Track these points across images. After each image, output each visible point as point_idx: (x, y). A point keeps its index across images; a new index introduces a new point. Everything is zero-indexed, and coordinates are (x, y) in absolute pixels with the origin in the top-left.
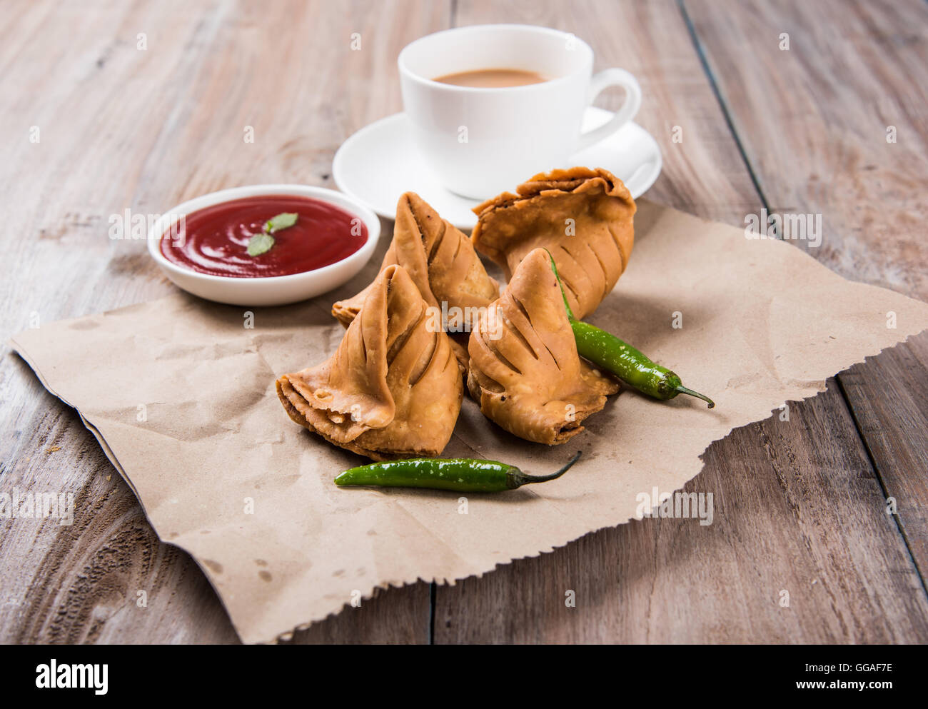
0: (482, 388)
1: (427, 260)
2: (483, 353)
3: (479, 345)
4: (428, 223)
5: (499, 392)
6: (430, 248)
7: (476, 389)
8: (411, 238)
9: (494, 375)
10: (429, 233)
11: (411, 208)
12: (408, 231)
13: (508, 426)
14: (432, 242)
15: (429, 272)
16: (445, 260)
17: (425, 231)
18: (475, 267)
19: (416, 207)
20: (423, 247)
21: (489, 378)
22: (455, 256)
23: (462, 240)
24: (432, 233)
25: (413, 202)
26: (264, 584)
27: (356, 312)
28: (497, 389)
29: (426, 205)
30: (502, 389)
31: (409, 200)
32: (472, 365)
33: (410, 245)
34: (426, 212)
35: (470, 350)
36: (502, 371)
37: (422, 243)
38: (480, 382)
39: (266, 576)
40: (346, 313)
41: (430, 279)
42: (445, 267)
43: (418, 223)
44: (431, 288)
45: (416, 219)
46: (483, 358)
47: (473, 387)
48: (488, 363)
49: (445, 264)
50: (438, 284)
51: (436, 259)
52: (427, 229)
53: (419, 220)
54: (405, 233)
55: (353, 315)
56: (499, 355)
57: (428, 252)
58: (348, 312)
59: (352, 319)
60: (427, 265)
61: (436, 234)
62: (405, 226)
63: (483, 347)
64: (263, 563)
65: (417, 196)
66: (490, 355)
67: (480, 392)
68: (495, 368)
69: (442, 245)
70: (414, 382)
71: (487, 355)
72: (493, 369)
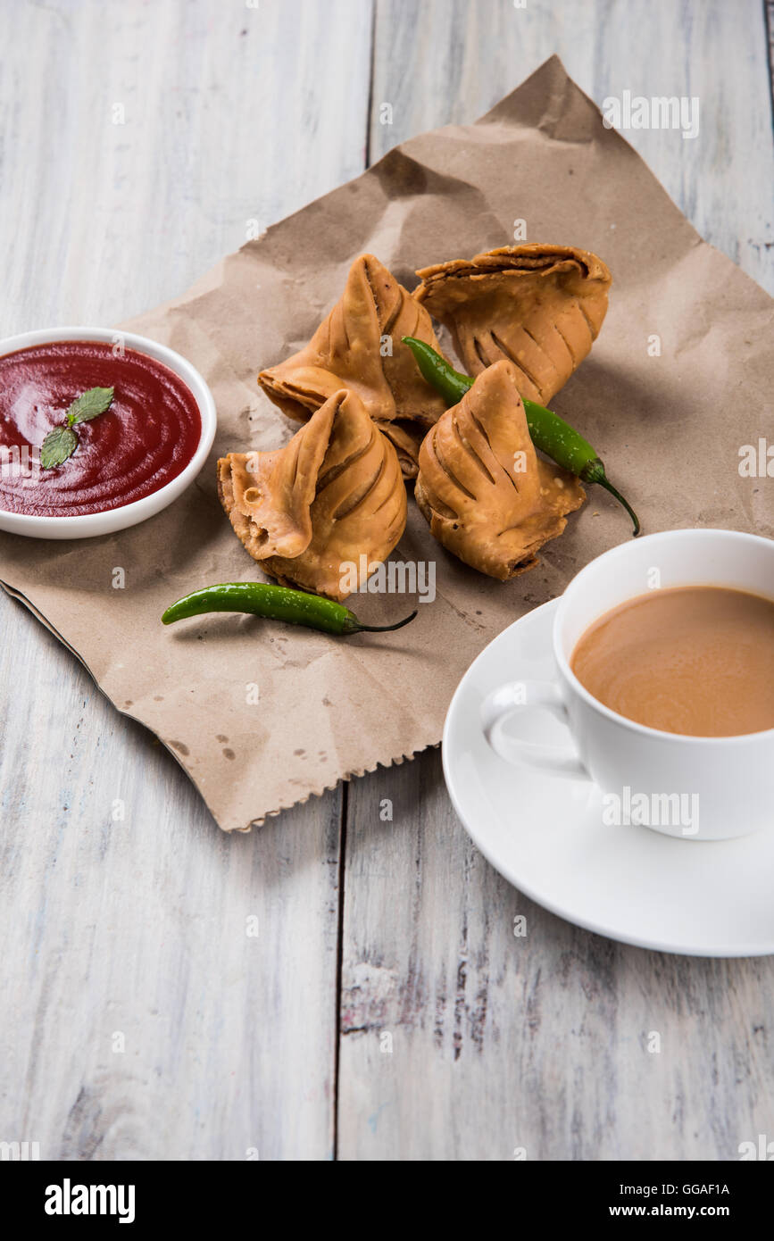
0: (433, 511)
2: (436, 473)
3: (432, 464)
4: (385, 292)
5: (452, 518)
6: (385, 323)
7: (426, 505)
8: (365, 312)
9: (447, 499)
10: (386, 305)
11: (368, 275)
12: (363, 303)
14: (388, 316)
17: (382, 303)
19: (373, 274)
20: (378, 321)
21: (441, 501)
24: (389, 306)
25: (370, 268)
28: (449, 514)
30: (455, 516)
32: (423, 480)
36: (456, 496)
37: (376, 315)
38: (430, 502)
40: (280, 388)
43: (374, 292)
45: (372, 287)
46: (436, 479)
48: (441, 485)
52: (384, 300)
53: (376, 289)
56: (453, 477)
58: (282, 387)
61: (394, 307)
63: (436, 466)
65: (376, 261)
66: (442, 476)
67: (431, 514)
68: (449, 491)
70: (340, 517)
71: (440, 476)
72: (447, 494)
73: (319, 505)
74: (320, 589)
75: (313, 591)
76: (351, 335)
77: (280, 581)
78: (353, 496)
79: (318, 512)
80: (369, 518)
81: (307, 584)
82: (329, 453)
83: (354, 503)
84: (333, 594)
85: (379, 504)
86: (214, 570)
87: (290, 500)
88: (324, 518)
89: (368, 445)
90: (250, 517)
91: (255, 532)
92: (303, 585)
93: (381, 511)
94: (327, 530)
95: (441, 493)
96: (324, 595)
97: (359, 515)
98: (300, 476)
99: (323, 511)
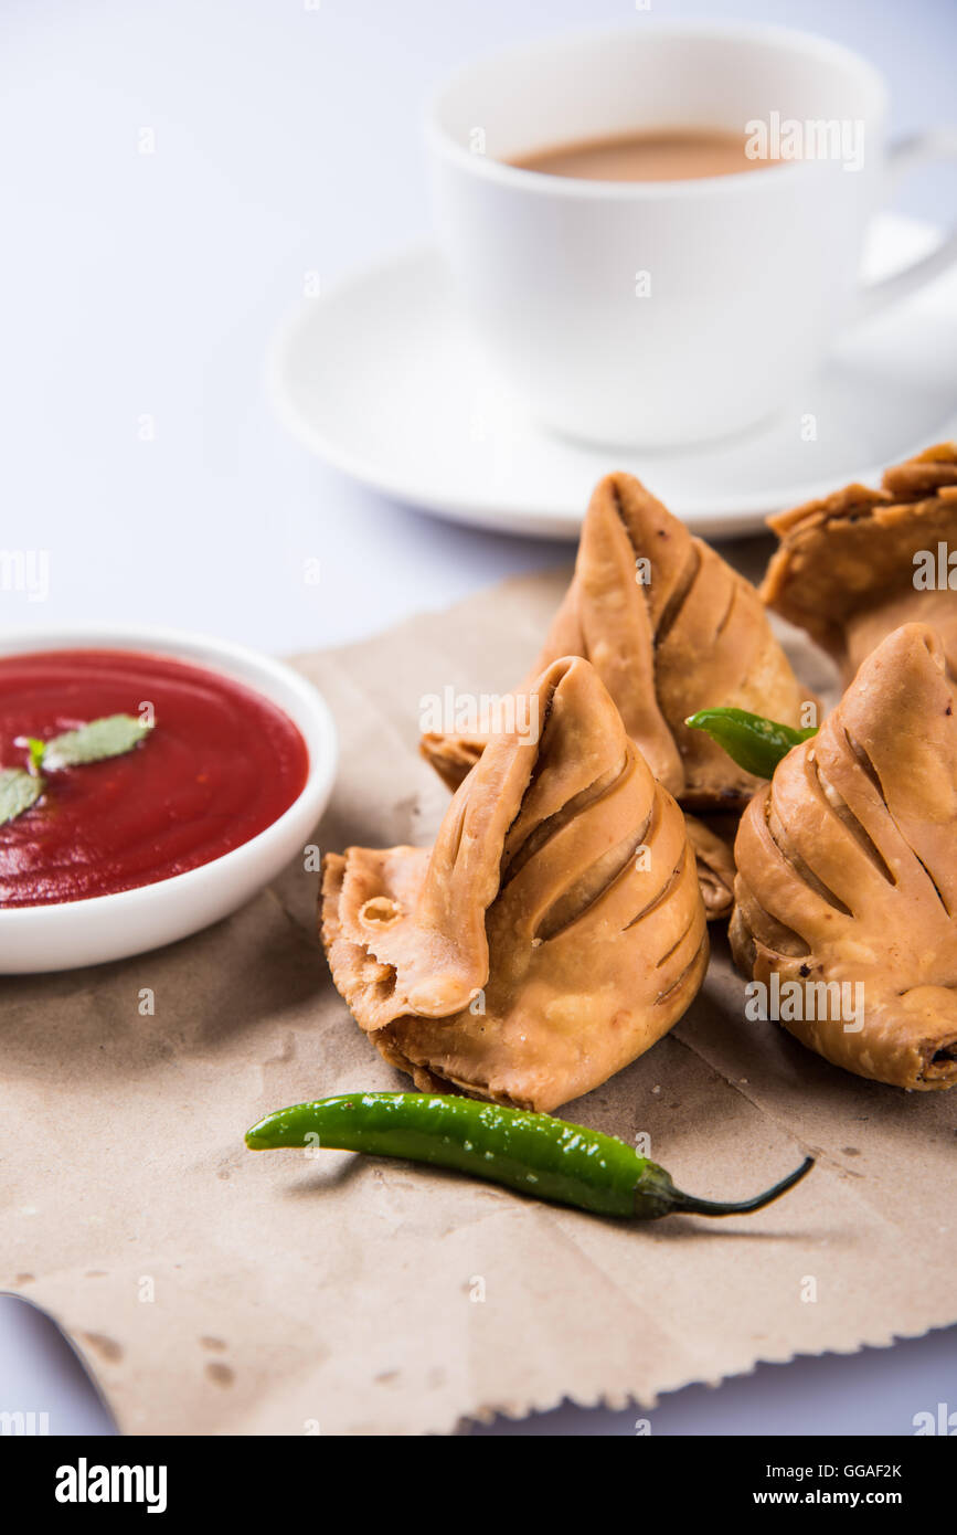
0: (759, 945)
1: (651, 636)
2: (766, 862)
3: (759, 844)
4: (659, 547)
5: (797, 955)
6: (660, 607)
7: (746, 945)
8: (619, 582)
9: (787, 914)
10: (661, 571)
11: (623, 513)
12: (610, 565)
13: (813, 1036)
14: (666, 594)
15: (656, 665)
16: (696, 637)
18: (767, 658)
19: (632, 508)
20: (645, 604)
21: (776, 921)
22: (721, 629)
23: (740, 594)
24: (667, 572)
25: (625, 497)
26: (215, 1390)
27: (477, 751)
28: (793, 948)
29: (657, 505)
30: (806, 949)
31: (618, 494)
32: (741, 888)
33: (614, 598)
34: (656, 523)
35: (738, 852)
36: (806, 906)
37: (641, 594)
38: (754, 929)
39: (222, 1374)
40: (454, 754)
41: (657, 681)
42: (694, 655)
43: (636, 546)
44: (660, 703)
45: (631, 536)
46: (766, 873)
47: (741, 940)
48: (775, 886)
49: (696, 646)
50: (677, 692)
51: (676, 635)
52: (656, 561)
53: (639, 541)
54: (605, 568)
55: (471, 758)
56: (803, 870)
57: (657, 616)
58: (458, 750)
59: (467, 768)
60: (651, 647)
61: (678, 573)
62: (605, 553)
63: (767, 849)
64: (215, 1344)
65: (637, 484)
66: (779, 867)
67: (753, 953)
68: (790, 897)
69: (691, 602)
70: (548, 932)
71: (774, 866)
72: (787, 901)
73: (506, 910)
74: (495, 1086)
75: (481, 1090)
76: (591, 634)
77: (417, 1077)
78: (580, 889)
79: (504, 924)
80: (613, 938)
81: (470, 1077)
82: (531, 794)
83: (581, 904)
84: (524, 1096)
85: (636, 910)
86: (286, 1059)
87: (447, 898)
88: (516, 936)
89: (615, 780)
90: (365, 947)
91: (373, 973)
92: (461, 1079)
93: (640, 926)
94: (521, 963)
95: (775, 902)
96: (505, 1098)
97: (591, 929)
98: (467, 841)
99: (514, 921)
